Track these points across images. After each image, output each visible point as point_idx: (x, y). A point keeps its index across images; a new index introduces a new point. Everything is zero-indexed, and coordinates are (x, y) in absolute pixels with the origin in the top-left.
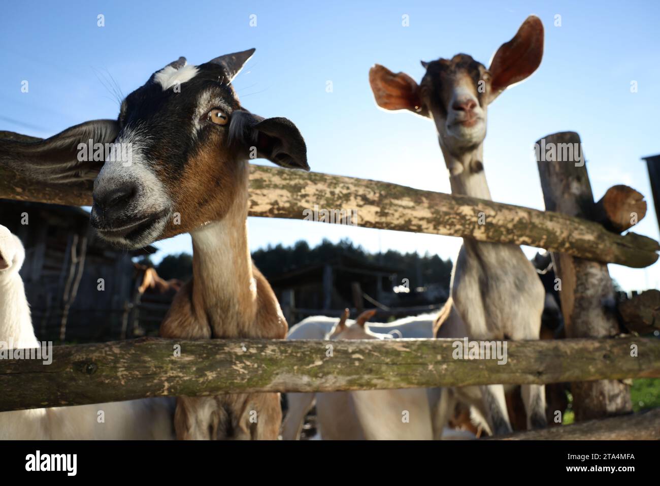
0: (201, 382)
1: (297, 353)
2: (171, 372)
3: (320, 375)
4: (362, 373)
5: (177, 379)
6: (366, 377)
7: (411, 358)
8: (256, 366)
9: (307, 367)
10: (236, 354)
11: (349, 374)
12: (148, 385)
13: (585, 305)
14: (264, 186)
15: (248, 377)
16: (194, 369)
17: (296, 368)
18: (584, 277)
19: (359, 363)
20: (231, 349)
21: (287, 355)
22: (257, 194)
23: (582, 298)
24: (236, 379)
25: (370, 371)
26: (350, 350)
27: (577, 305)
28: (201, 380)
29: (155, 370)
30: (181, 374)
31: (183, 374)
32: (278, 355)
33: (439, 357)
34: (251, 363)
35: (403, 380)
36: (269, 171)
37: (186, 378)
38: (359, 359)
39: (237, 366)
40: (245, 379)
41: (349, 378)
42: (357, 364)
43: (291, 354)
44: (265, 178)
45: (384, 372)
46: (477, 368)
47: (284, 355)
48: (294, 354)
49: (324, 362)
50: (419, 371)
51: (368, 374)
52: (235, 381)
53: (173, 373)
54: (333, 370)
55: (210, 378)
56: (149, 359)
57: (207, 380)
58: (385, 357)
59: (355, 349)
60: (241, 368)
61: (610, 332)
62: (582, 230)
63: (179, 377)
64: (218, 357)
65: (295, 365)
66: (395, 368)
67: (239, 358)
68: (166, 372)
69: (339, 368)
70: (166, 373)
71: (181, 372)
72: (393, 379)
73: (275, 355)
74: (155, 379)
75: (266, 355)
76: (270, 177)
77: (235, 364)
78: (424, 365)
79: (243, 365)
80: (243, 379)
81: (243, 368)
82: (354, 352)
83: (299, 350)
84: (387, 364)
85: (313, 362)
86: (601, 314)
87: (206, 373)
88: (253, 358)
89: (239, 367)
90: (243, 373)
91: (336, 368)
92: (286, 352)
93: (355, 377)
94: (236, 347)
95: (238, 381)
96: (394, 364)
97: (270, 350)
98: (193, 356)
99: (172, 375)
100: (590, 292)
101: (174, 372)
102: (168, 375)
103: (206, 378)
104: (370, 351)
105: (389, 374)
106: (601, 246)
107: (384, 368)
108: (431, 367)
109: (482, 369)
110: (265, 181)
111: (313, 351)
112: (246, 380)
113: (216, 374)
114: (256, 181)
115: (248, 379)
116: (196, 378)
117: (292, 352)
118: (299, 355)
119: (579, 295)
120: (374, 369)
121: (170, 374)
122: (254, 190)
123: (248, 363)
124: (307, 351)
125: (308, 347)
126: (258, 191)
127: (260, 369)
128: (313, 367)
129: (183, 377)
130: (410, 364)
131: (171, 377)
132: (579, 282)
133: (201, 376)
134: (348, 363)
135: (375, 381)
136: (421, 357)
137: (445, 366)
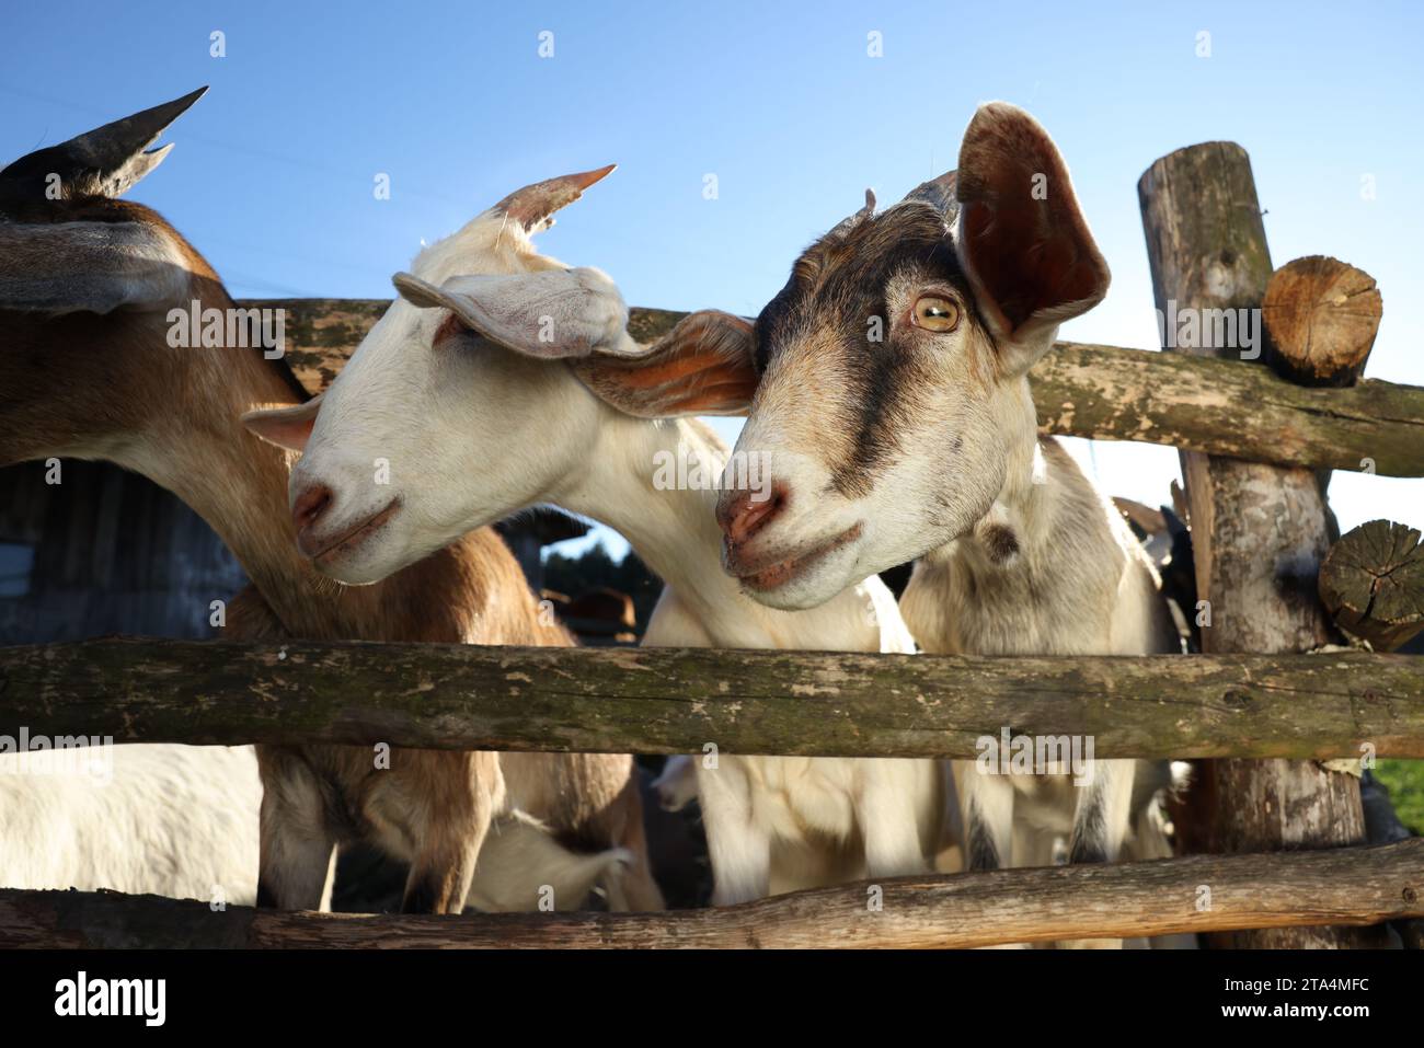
0: (187, 714)
1: (384, 666)
2: (134, 694)
3: (431, 711)
4: (526, 713)
5: (146, 707)
6: (539, 721)
7: (651, 686)
8: (296, 687)
9: (402, 695)
10: (262, 664)
11: (497, 714)
12: (95, 717)
13: (1234, 574)
14: (347, 339)
15: (279, 708)
16: (176, 690)
17: (378, 694)
18: (1233, 505)
19: (520, 692)
20: (258, 655)
21: (365, 668)
22: (331, 356)
23: (1228, 558)
24: (256, 712)
25: (547, 709)
26: (504, 665)
27: (1218, 576)
28: (188, 710)
29: (105, 689)
30: (151, 699)
31: (155, 698)
32: (346, 669)
33: (724, 687)
34: (287, 682)
35: (628, 732)
36: (360, 308)
37: (160, 707)
38: (519, 683)
39: (259, 687)
40: (274, 712)
41: (497, 721)
42: (515, 692)
43: (372, 668)
44: (348, 324)
45: (580, 713)
46: (826, 716)
47: (358, 668)
48: (380, 668)
49: (437, 686)
50: (667, 715)
51: (541, 714)
52: (256, 716)
53: (137, 696)
54: (461, 702)
55: (205, 707)
56: (98, 670)
57: (199, 710)
58: (582, 680)
59: (517, 663)
60: (265, 691)
61: (1298, 640)
62: (1185, 382)
63: (148, 703)
64: (227, 668)
65: (377, 689)
66: (608, 705)
67: (267, 673)
68: (125, 694)
69: (472, 700)
70: (125, 697)
71: (151, 694)
72: (605, 729)
73: (339, 667)
74: (106, 707)
75: (320, 669)
76: (358, 321)
77: (255, 683)
78: (682, 702)
79: (271, 685)
80: (270, 713)
81: (270, 691)
82: (511, 669)
83: (392, 661)
84: (587, 695)
85: (415, 686)
86: (1271, 595)
87: (198, 697)
88: (294, 672)
89: (261, 689)
90: (270, 700)
91: (466, 698)
92: (364, 662)
93: (511, 719)
94: (268, 652)
95: (260, 715)
96: (604, 696)
97: (334, 659)
98: (180, 667)
99: (134, 699)
100: (1245, 542)
101: (140, 694)
102: (129, 699)
103: (196, 707)
104: (552, 666)
105: (593, 717)
106: (1255, 421)
107: (579, 704)
108: (698, 707)
109: (842, 718)
110: (348, 329)
111: (420, 663)
112: (276, 715)
113: (216, 700)
114: (330, 330)
115: (281, 713)
116: (178, 706)
117: (376, 663)
118: (388, 669)
119: (1220, 551)
120: (556, 704)
121: (132, 698)
122: (326, 350)
123: (281, 682)
124: (407, 663)
125: (414, 656)
126: (334, 351)
127: (303, 693)
128: (414, 695)
129: (155, 704)
130: (644, 698)
131: (133, 703)
132: (1221, 519)
133: (187, 704)
134: (493, 690)
135: (560, 732)
136: (676, 685)
137: (735, 707)
